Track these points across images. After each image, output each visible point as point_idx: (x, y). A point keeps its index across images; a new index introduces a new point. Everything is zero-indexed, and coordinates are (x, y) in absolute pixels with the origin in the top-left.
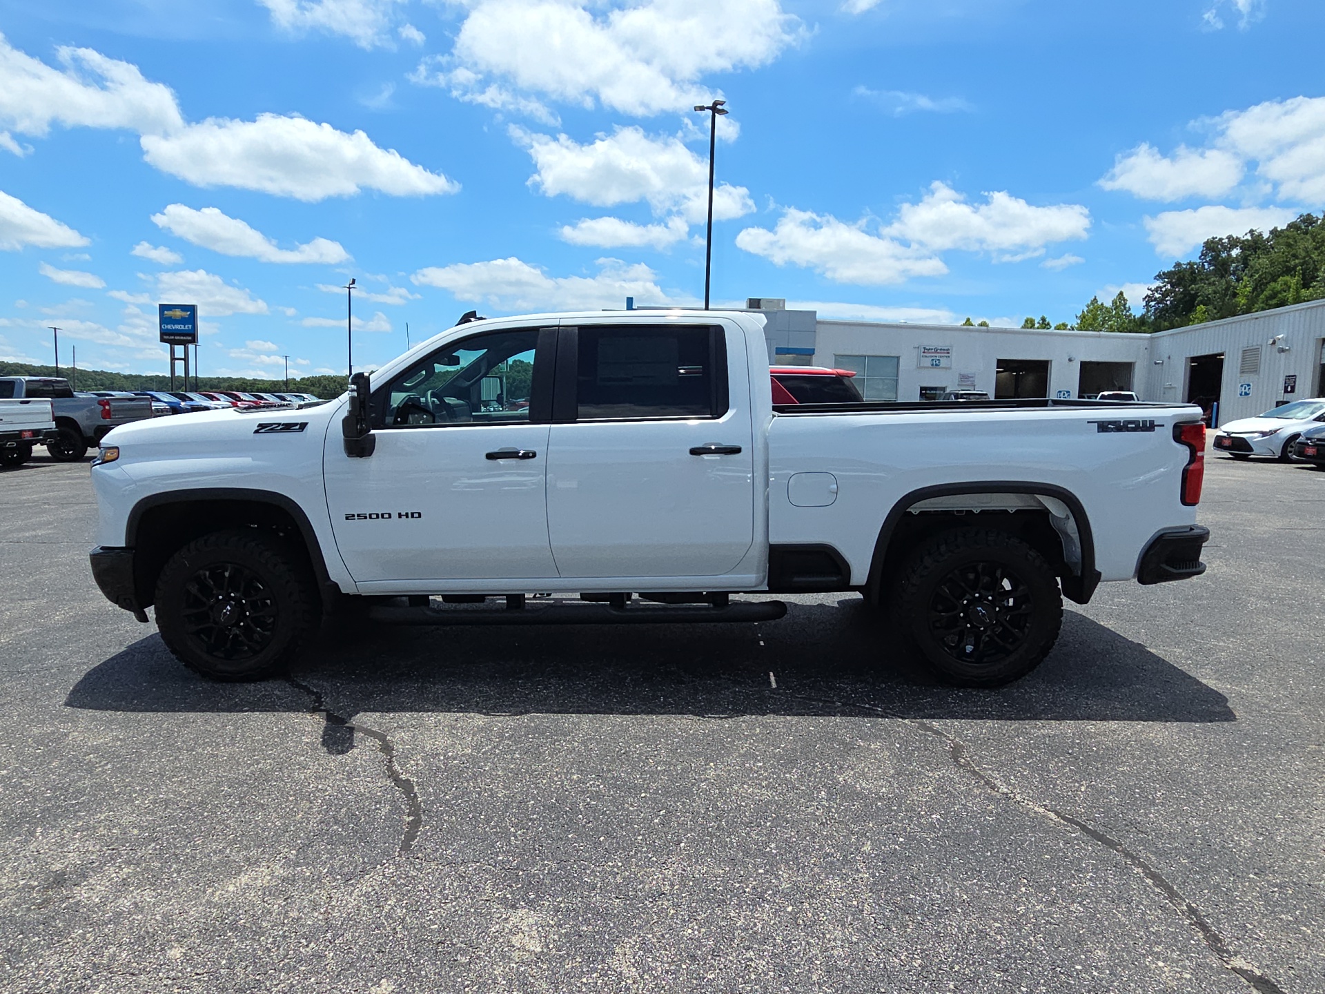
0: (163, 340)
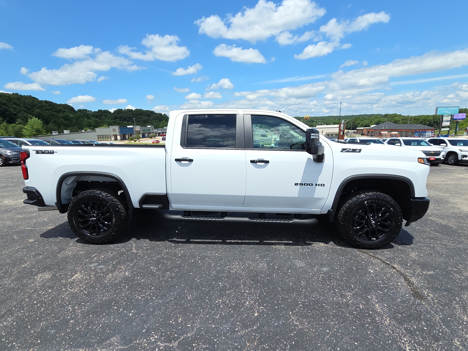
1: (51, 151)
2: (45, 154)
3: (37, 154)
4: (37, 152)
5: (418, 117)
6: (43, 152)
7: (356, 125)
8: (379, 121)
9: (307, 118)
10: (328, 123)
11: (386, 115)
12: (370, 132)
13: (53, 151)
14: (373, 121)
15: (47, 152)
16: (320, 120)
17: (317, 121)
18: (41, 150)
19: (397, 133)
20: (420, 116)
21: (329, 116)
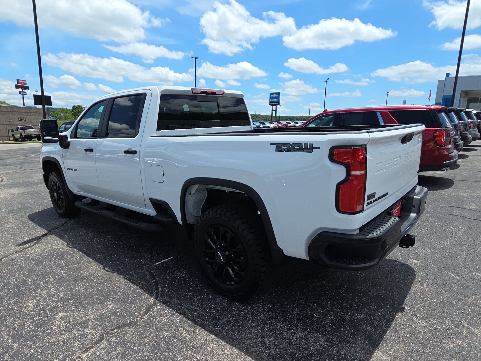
0: (270, 105)
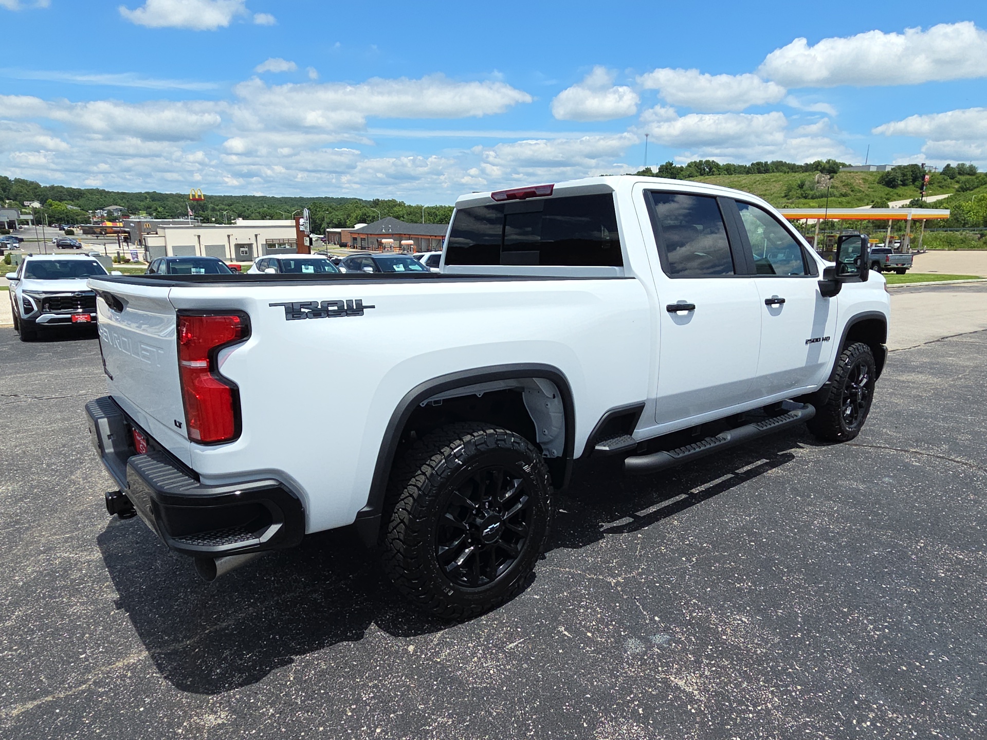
1: (349, 302)
2: (329, 316)
3: (294, 318)
4: (294, 311)
5: (434, 210)
6: (319, 311)
7: (317, 221)
8: (365, 215)
9: (197, 197)
10: (246, 214)
11: (376, 203)
12: (359, 240)
13: (359, 303)
14: (352, 215)
15: (336, 308)
16: (223, 206)
17: (216, 207)
18: (311, 303)
19: (411, 242)
20: (436, 208)
21: (244, 197)
